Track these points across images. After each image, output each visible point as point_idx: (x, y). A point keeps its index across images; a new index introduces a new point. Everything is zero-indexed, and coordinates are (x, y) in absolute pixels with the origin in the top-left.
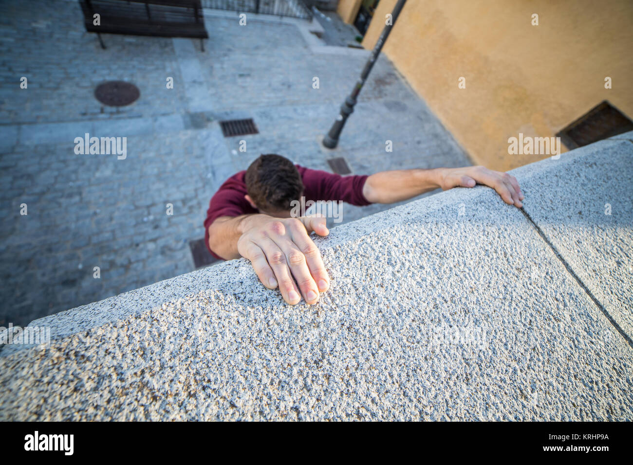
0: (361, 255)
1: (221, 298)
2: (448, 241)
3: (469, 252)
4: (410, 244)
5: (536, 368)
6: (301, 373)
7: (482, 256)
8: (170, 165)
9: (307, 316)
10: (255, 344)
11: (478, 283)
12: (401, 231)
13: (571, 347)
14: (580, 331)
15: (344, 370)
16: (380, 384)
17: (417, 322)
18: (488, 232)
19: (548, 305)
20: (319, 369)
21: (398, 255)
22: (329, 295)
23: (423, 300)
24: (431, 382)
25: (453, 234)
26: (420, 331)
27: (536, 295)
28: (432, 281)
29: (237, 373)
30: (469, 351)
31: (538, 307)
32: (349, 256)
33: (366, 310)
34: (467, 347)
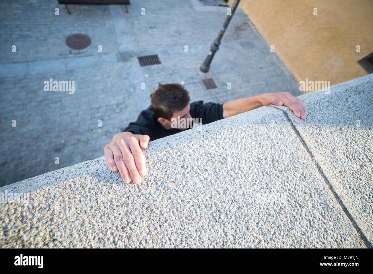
0: (164, 161)
1: (72, 186)
2: (230, 152)
3: (245, 159)
4: (200, 154)
5: (277, 240)
6: (112, 234)
7: (254, 162)
8: (109, 84)
9: (122, 199)
10: (88, 215)
11: (246, 181)
12: (196, 145)
13: (307, 226)
14: (317, 215)
15: (140, 234)
16: (162, 244)
17: (195, 207)
18: (263, 145)
19: (297, 197)
20: (124, 232)
21: (190, 162)
22: (138, 187)
23: (202, 192)
24: (197, 246)
25: (235, 147)
26: (196, 212)
27: (289, 189)
28: (212, 180)
29: (75, 232)
30: (229, 227)
31: (289, 198)
32: (156, 162)
33: (161, 198)
34: (228, 224)
